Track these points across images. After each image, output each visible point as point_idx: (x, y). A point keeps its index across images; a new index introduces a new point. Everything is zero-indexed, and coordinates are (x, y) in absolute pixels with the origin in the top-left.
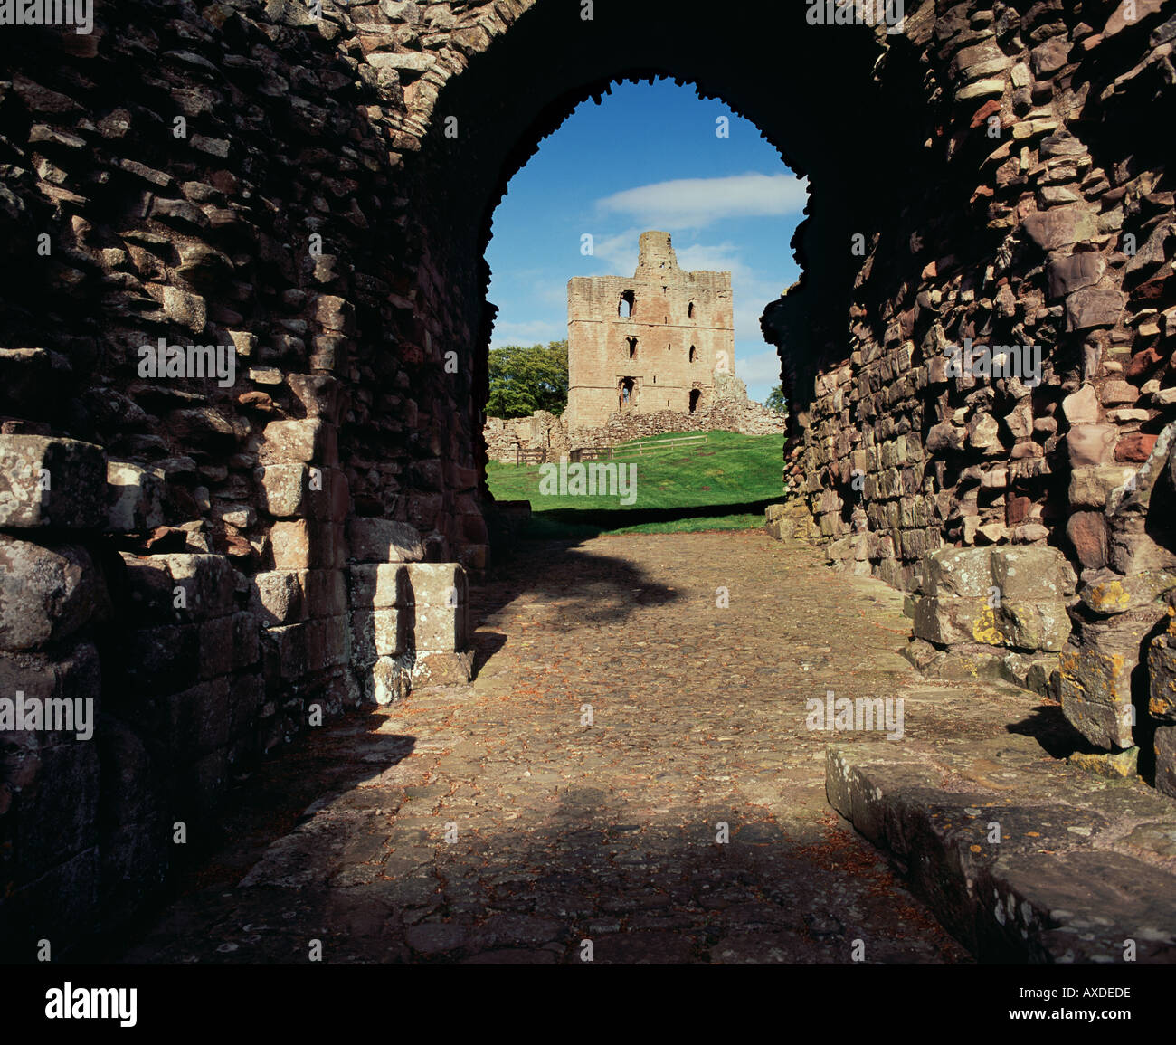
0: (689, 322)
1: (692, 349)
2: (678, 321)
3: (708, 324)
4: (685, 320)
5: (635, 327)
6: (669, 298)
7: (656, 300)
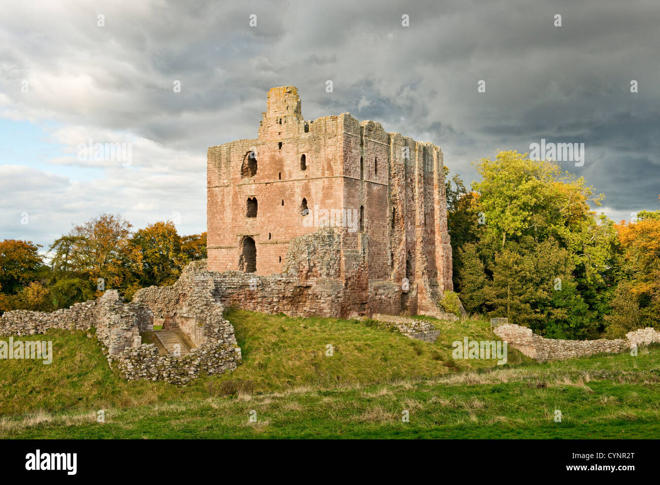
0: (302, 174)
1: (305, 201)
2: (290, 176)
3: (319, 174)
4: (299, 174)
5: (254, 186)
6: (283, 153)
7: (273, 158)
